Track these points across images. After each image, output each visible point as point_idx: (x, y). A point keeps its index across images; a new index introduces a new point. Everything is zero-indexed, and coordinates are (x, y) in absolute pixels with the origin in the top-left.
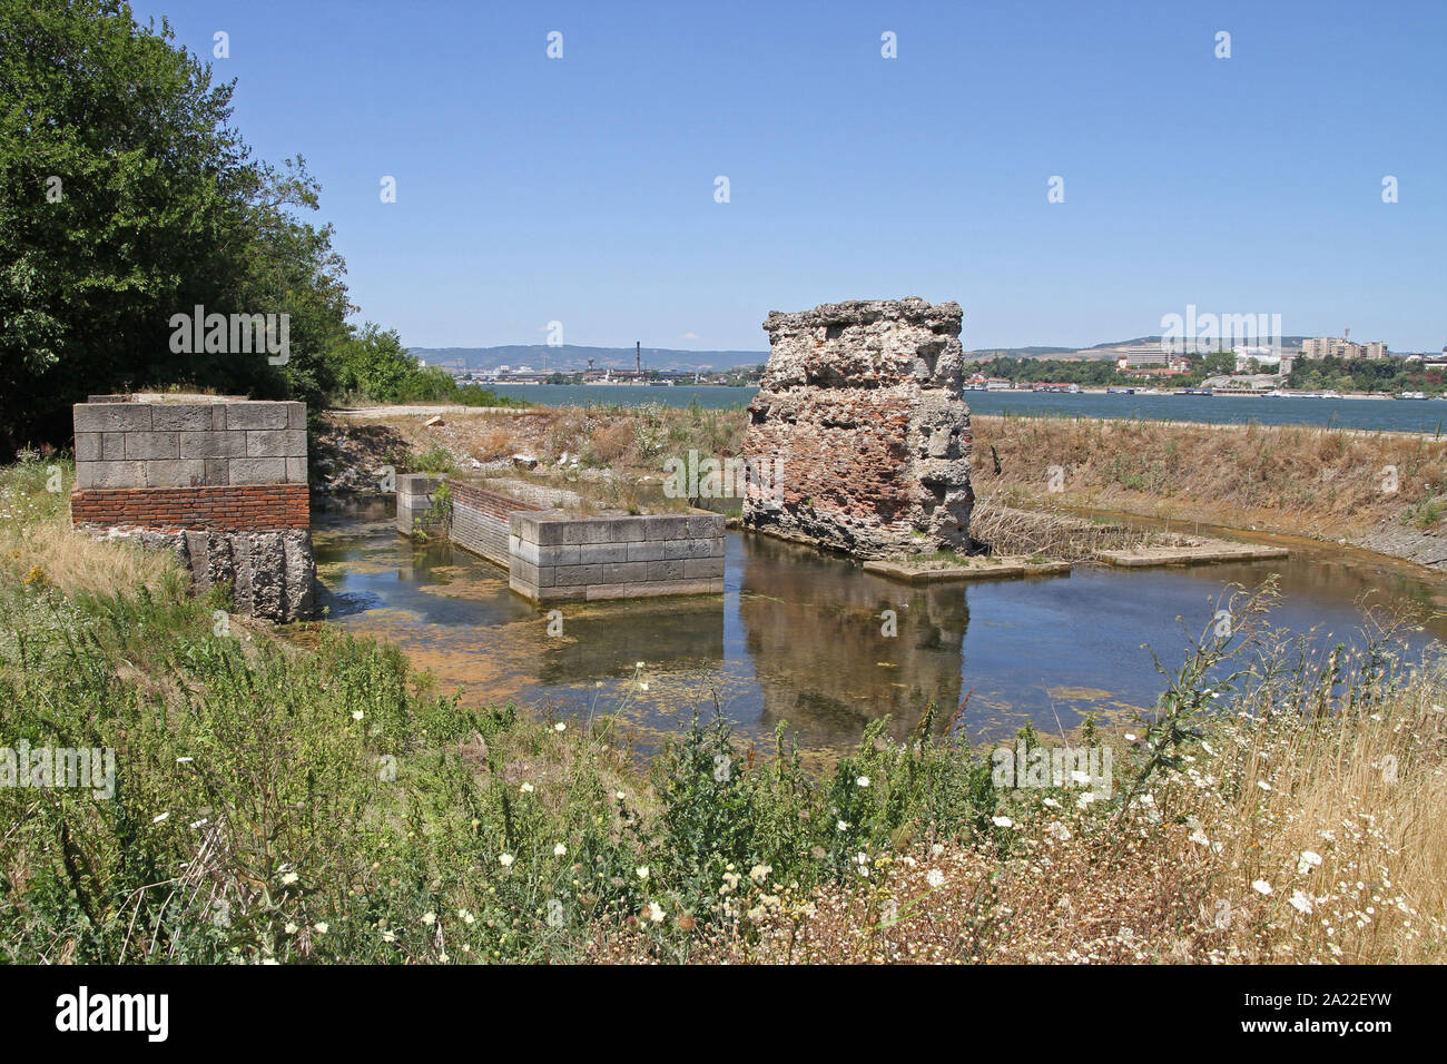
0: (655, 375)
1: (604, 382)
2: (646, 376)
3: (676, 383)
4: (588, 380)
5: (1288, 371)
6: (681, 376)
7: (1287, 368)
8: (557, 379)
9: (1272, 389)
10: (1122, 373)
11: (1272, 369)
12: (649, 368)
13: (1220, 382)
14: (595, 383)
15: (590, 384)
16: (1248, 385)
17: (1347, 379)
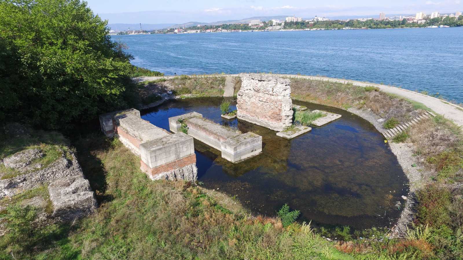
0: (146, 32)
1: (133, 34)
2: (143, 32)
3: (151, 33)
4: (129, 33)
5: (284, 25)
6: (152, 32)
7: (283, 24)
8: (121, 33)
9: (281, 29)
10: (250, 27)
11: (280, 25)
12: (144, 30)
13: (270, 28)
14: (131, 34)
15: (129, 34)
16: (276, 28)
17: (295, 26)
